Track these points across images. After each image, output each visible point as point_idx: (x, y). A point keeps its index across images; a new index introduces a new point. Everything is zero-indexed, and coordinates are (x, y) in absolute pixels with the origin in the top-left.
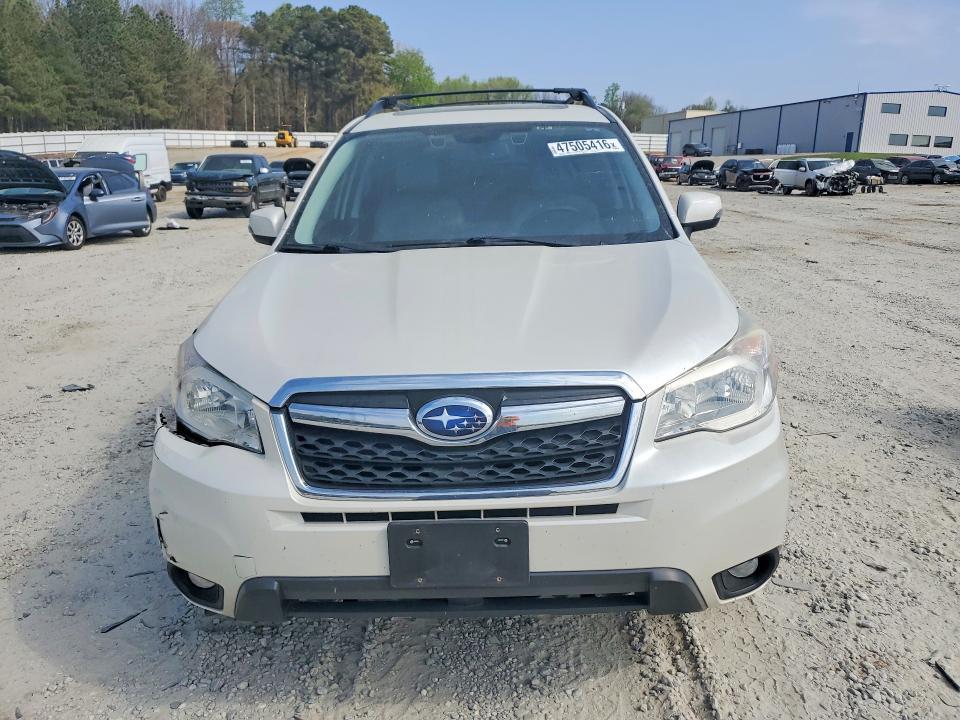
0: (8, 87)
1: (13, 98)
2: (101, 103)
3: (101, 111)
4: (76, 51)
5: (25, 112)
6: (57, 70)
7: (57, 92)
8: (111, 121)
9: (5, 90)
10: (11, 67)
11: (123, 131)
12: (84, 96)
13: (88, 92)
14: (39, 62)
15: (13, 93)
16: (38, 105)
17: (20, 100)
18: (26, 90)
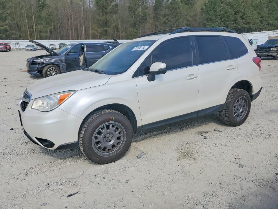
0: (244, 21)
1: (244, 23)
2: (271, 22)
3: (271, 25)
4: (267, 7)
5: (247, 27)
6: (259, 14)
7: (258, 21)
8: (273, 28)
9: (243, 22)
10: (246, 15)
11: (276, 31)
12: (266, 21)
13: (267, 19)
14: (254, 12)
15: (244, 22)
16: (250, 25)
17: (246, 24)
18: (248, 21)
